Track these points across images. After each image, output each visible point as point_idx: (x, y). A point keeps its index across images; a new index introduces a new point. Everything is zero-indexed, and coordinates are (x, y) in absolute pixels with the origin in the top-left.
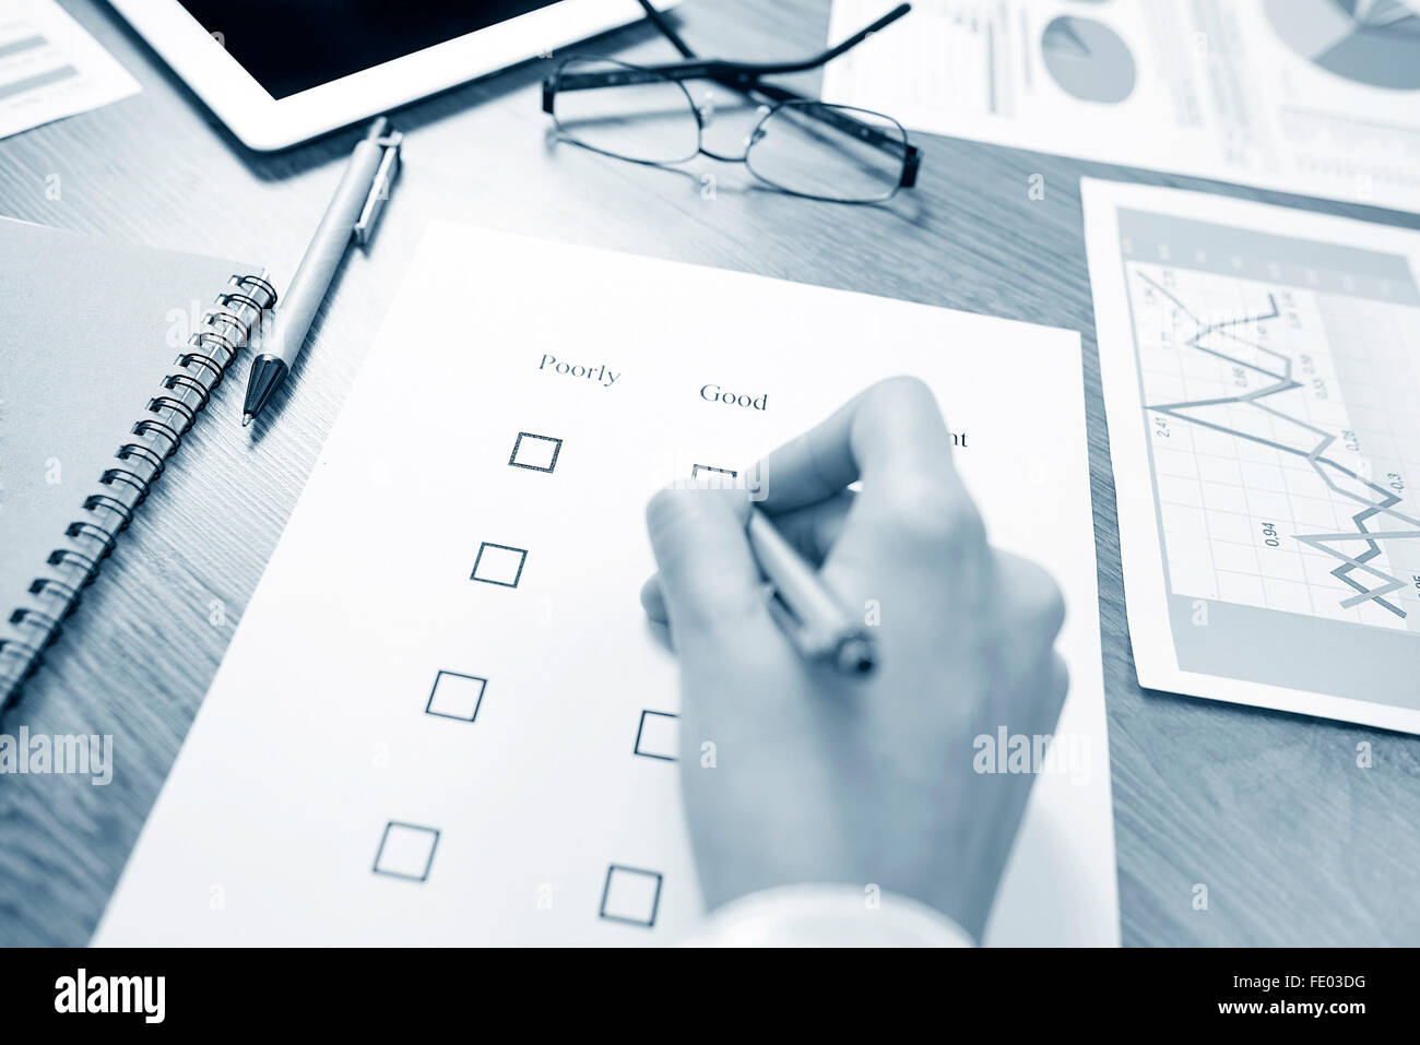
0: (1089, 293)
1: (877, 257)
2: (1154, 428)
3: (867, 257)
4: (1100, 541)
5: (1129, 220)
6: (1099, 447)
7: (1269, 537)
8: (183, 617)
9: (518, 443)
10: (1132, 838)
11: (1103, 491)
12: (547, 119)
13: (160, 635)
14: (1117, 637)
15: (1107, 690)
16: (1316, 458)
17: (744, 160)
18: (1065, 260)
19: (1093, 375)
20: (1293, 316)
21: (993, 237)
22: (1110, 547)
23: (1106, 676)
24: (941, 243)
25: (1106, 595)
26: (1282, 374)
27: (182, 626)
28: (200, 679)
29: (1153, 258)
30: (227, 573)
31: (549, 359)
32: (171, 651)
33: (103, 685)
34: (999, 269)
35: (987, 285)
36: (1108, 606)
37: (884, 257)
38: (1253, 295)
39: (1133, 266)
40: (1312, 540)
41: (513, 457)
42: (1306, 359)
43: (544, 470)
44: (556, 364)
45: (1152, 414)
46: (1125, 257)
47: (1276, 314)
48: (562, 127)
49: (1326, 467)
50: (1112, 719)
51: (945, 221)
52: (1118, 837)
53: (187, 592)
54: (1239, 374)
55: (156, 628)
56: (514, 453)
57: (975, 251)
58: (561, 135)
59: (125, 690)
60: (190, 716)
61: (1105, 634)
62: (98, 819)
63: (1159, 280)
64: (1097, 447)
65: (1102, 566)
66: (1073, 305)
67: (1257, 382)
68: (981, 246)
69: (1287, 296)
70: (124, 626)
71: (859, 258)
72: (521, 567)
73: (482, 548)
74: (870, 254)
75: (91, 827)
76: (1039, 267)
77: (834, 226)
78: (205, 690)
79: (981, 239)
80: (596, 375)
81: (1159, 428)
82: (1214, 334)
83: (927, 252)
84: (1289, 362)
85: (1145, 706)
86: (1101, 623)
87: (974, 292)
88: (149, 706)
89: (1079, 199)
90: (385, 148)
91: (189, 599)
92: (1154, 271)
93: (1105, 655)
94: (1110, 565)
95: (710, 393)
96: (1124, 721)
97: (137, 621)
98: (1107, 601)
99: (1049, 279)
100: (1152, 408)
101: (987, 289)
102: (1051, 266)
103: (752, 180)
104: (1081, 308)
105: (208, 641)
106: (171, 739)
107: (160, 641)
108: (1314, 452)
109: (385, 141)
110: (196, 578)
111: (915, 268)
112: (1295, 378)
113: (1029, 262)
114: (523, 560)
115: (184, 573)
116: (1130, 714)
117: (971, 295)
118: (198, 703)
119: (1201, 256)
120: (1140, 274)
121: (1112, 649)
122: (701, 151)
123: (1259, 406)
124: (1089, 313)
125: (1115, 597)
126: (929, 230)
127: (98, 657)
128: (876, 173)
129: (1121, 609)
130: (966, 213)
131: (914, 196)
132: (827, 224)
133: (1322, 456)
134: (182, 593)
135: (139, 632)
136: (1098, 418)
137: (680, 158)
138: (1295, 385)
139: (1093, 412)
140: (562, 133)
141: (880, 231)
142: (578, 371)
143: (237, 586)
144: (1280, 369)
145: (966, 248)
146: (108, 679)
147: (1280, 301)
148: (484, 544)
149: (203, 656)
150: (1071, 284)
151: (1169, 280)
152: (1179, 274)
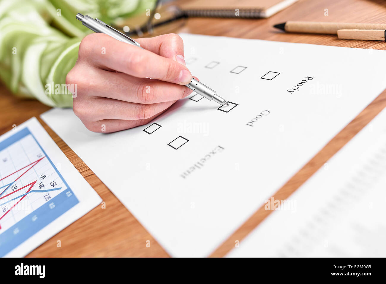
39: (64, 188)
92: (55, 194)
120: (60, 188)
151: (47, 197)
152: (44, 202)
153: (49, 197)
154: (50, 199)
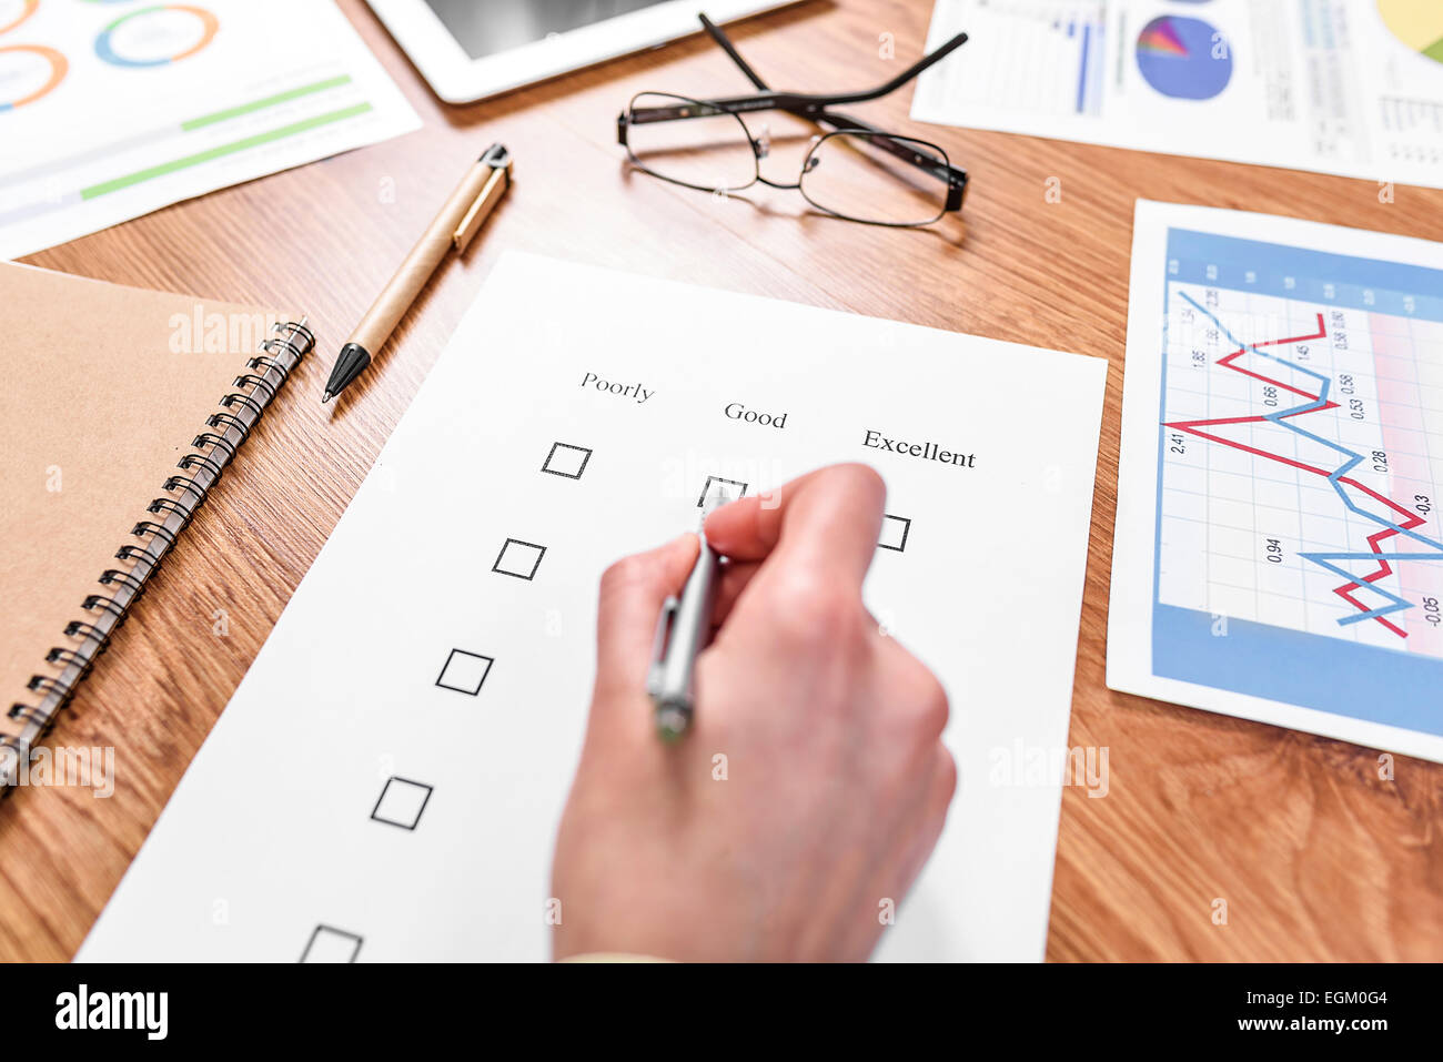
0: (1125, 312)
1: (916, 278)
2: (1169, 444)
3: (906, 278)
4: (1093, 550)
5: (1179, 241)
6: (1108, 462)
7: (1272, 553)
8: (251, 582)
9: (552, 451)
10: (1076, 828)
11: (1105, 503)
12: (622, 152)
13: (230, 596)
14: (1094, 641)
15: (1075, 689)
16: (1339, 478)
17: (798, 186)
18: (1105, 280)
19: (1115, 392)
20: (1341, 337)
21: (1037, 259)
22: (1103, 556)
23: (1076, 676)
24: (982, 264)
25: (1090, 600)
26: (1318, 394)
27: (249, 589)
28: (258, 635)
29: (1200, 279)
30: (292, 547)
31: (591, 377)
32: (238, 611)
33: (178, 636)
34: (1036, 289)
35: (1022, 305)
36: (1089, 611)
37: (923, 278)
38: (1301, 316)
39: (1175, 286)
40: (1318, 558)
41: (546, 464)
42: (1346, 379)
43: (572, 476)
44: (597, 382)
45: (1169, 431)
46: (1169, 277)
47: (1323, 334)
48: (634, 158)
49: (1347, 488)
50: (1075, 716)
51: (990, 243)
52: (1062, 826)
53: (258, 561)
54: (1270, 393)
55: (228, 590)
56: (548, 461)
57: (1015, 272)
58: (634, 165)
59: (197, 641)
60: (246, 664)
61: (1082, 637)
62: (162, 746)
63: (1202, 301)
64: (1106, 461)
65: (1090, 574)
66: (1107, 326)
67: (1287, 400)
68: (1021, 267)
69: (1339, 317)
70: (202, 587)
71: (900, 279)
72: (538, 562)
73: (507, 544)
74: (910, 275)
75: (156, 752)
76: (1077, 287)
77: (879, 249)
78: (261, 644)
79: (1023, 260)
80: (631, 392)
81: (1175, 445)
82: (1250, 353)
83: (967, 273)
84: (1327, 382)
85: (1112, 708)
86: (1080, 627)
87: (1007, 312)
88: (214, 656)
89: (1131, 220)
90: (494, 169)
91: (259, 567)
92: (1197, 292)
93: (1079, 657)
94: (1098, 573)
95: (733, 412)
96: (1088, 720)
97: (212, 584)
98: (1088, 606)
99: (1086, 299)
100: (1168, 425)
101: (1019, 309)
102: (1089, 286)
103: (808, 206)
104: (1113, 326)
105: (269, 603)
106: (228, 683)
107: (230, 601)
108: (1336, 473)
109: (495, 163)
110: (266, 551)
111: (951, 288)
112: (1330, 398)
113: (1069, 282)
114: (541, 556)
115: (257, 546)
116: (1096, 714)
117: (1003, 314)
118: (254, 654)
119: (1251, 277)
120: (1182, 294)
121: (1087, 652)
122: (758, 178)
123: (1286, 425)
124: (1122, 332)
125: (1099, 603)
126: (973, 252)
127: (178, 612)
128: (925, 196)
129: (1103, 615)
130: (1012, 234)
131: (960, 219)
132: (873, 246)
133: (1345, 475)
134: (253, 562)
135: (213, 593)
136: (1112, 433)
137: (741, 185)
138: (1330, 405)
139: (1108, 428)
140: (635, 164)
141: (924, 253)
142: (616, 389)
143: (299, 558)
144: (1315, 387)
145: (1006, 269)
146: (183, 631)
147: (1328, 322)
148: (509, 540)
149: (263, 616)
150: (1108, 304)
151: (1212, 299)
152: (1224, 294)
153: (1209, 294)
154: (1211, 289)
